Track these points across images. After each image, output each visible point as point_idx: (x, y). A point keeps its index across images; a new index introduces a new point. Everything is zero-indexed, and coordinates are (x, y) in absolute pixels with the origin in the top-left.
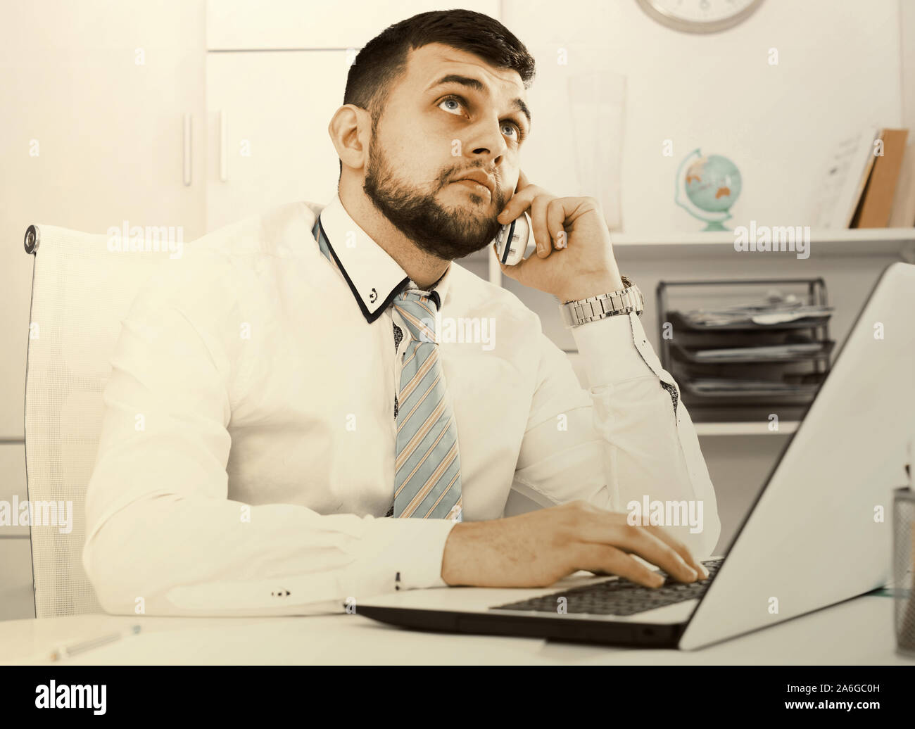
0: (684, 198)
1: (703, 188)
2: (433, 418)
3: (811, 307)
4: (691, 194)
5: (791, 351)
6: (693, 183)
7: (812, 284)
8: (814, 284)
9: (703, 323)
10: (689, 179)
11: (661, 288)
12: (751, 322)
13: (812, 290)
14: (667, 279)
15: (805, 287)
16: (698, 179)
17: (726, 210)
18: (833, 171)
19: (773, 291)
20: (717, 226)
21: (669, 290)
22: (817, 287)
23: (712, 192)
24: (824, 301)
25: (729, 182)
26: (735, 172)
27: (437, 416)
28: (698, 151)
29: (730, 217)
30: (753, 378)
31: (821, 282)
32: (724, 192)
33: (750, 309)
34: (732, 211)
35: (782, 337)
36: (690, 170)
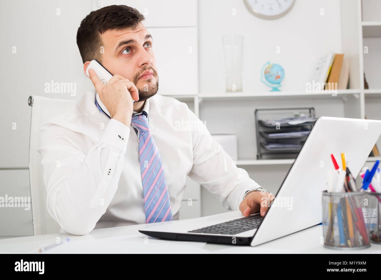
0: (264, 79)
1: (271, 76)
2: (153, 158)
3: (310, 118)
4: (266, 78)
5: (302, 134)
6: (267, 73)
7: (310, 109)
8: (311, 109)
9: (271, 124)
10: (266, 73)
11: (256, 111)
12: (288, 124)
13: (310, 112)
14: (258, 108)
15: (308, 111)
16: (269, 73)
17: (279, 83)
18: (318, 69)
19: (296, 112)
20: (276, 89)
21: (259, 112)
22: (312, 111)
23: (274, 77)
24: (314, 116)
25: (280, 74)
26: (282, 70)
27: (154, 157)
28: (269, 62)
29: (280, 86)
30: (289, 144)
31: (313, 109)
32: (278, 77)
33: (288, 119)
34: (281, 84)
35: (299, 129)
36: (266, 69)
